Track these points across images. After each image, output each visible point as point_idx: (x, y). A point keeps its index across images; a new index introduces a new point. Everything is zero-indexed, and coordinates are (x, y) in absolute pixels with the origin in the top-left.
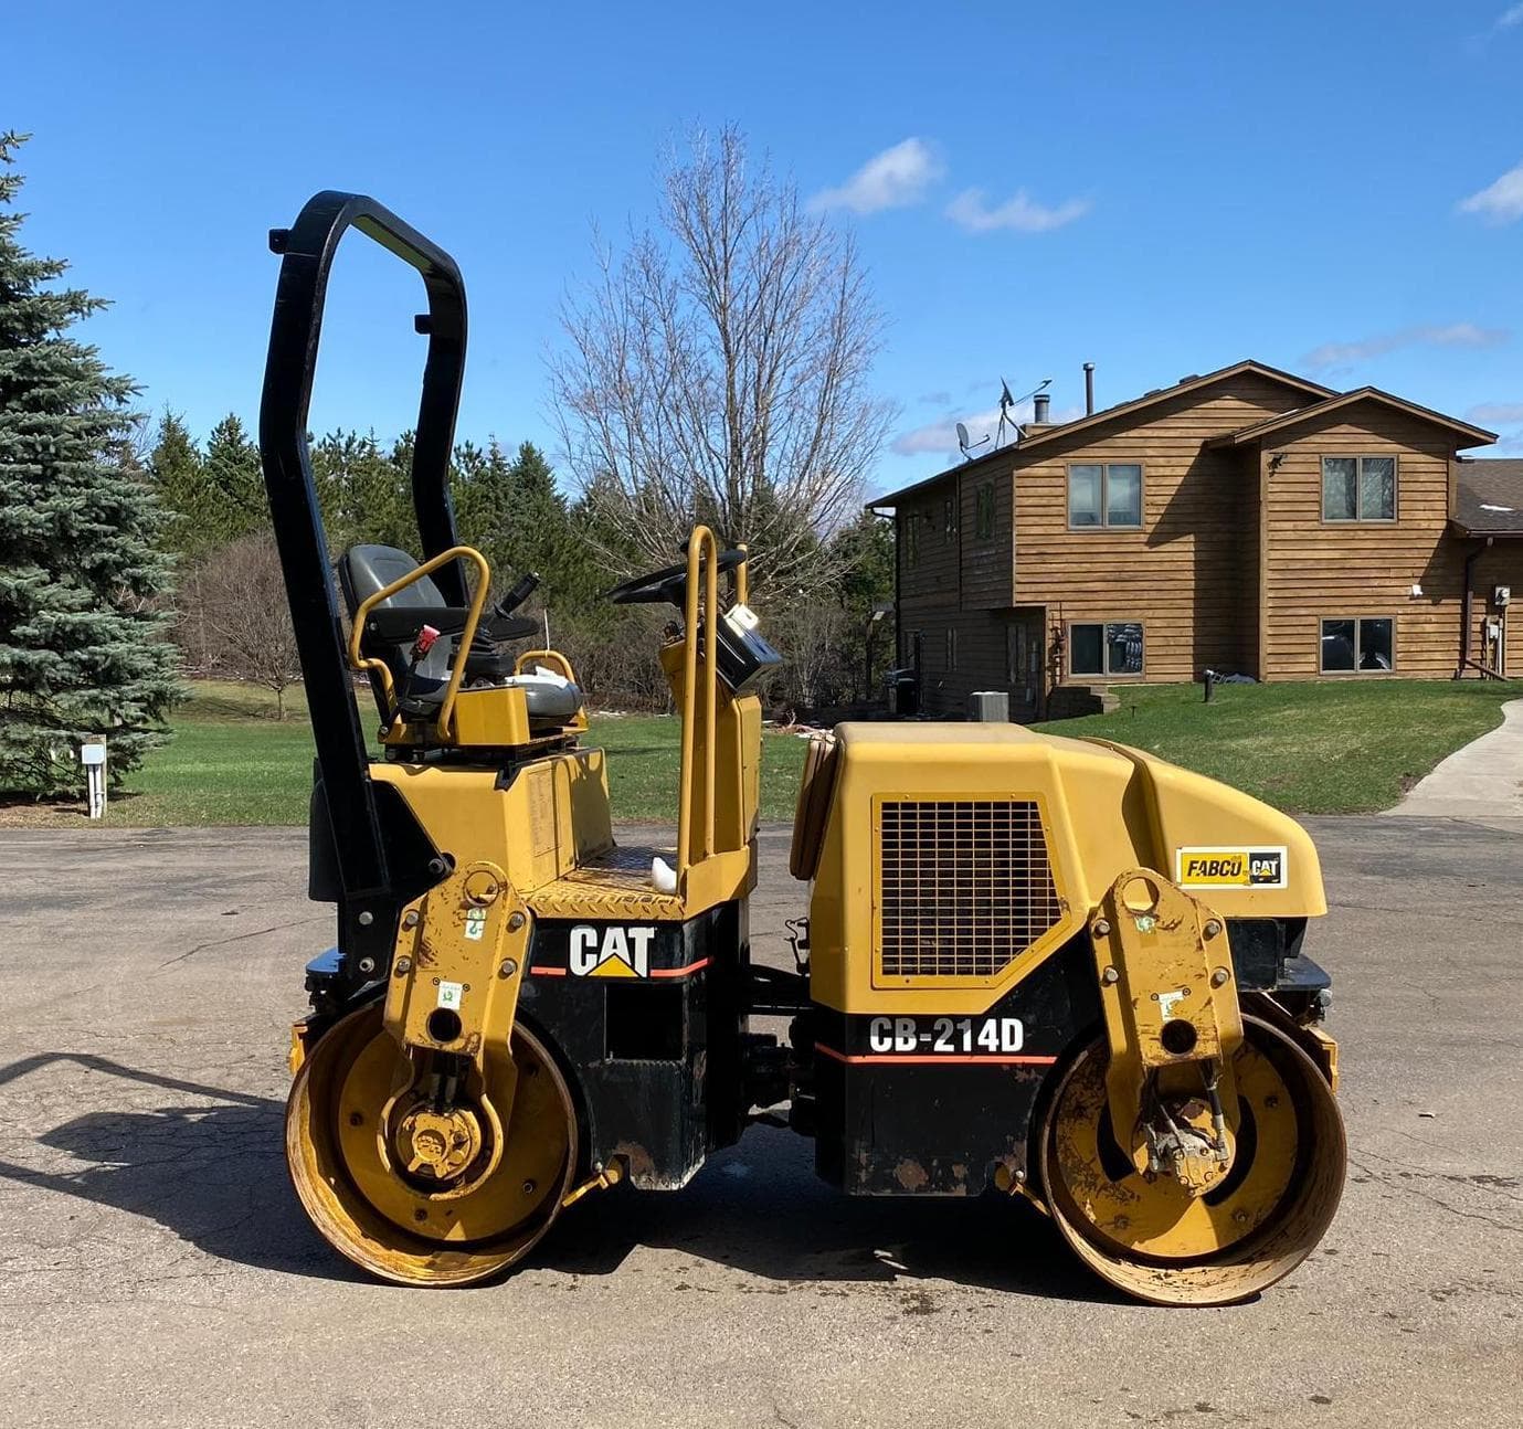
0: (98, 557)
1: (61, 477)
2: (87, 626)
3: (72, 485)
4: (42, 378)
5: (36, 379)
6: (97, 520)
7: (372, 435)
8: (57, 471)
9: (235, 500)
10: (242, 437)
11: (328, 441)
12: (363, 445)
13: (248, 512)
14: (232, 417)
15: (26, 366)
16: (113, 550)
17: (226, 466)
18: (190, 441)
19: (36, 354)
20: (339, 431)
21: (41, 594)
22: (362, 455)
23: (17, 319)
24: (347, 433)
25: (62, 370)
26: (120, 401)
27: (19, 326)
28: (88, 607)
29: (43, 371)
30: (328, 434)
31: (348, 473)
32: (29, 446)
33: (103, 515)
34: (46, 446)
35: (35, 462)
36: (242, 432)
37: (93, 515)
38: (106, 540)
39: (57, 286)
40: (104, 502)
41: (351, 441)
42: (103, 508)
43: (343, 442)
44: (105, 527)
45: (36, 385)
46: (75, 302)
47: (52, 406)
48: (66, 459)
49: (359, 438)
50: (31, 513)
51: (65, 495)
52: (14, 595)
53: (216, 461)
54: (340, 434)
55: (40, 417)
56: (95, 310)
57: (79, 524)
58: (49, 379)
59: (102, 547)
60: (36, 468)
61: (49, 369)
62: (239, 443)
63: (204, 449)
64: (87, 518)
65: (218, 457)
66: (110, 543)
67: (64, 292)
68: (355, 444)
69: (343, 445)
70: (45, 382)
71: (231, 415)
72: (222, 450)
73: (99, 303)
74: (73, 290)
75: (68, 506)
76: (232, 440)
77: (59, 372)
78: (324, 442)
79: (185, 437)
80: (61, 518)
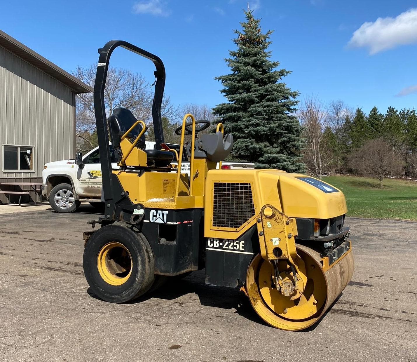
0: (282, 139)
1: (274, 119)
2: (277, 158)
3: (276, 121)
4: (270, 93)
5: (269, 93)
6: (282, 129)
7: (414, 109)
8: (272, 117)
9: (375, 129)
10: (378, 112)
11: (402, 112)
12: (412, 112)
13: (378, 132)
14: (375, 107)
15: (267, 91)
16: (286, 137)
17: (373, 120)
18: (363, 114)
19: (269, 87)
20: (405, 108)
21: (265, 149)
22: (411, 115)
23: (266, 79)
24: (407, 109)
25: (276, 90)
26: (294, 98)
27: (267, 80)
28: (278, 153)
29: (270, 91)
30: (402, 110)
31: (407, 120)
32: (265, 111)
33: (284, 128)
34: (269, 110)
35: (266, 115)
36: (377, 111)
37: (281, 128)
38: (285, 135)
39: (278, 69)
40: (284, 125)
41: (408, 111)
42: (284, 126)
43: (406, 111)
44: (284, 131)
45: (269, 95)
46: (282, 73)
47: (273, 100)
48: (275, 114)
49: (410, 110)
50: (264, 128)
51: (274, 123)
52: (258, 149)
53: (370, 119)
54: (405, 109)
55: (268, 103)
56: (288, 74)
57: (278, 131)
58: (272, 93)
59: (284, 137)
60: (266, 117)
61: (272, 90)
62: (377, 114)
63: (368, 116)
64: (280, 129)
65: (371, 118)
66: (286, 136)
67: (280, 70)
68: (409, 112)
69: (406, 112)
70: (271, 94)
71: (375, 106)
72: (372, 116)
73: (288, 72)
74: (282, 69)
75: (273, 126)
76: (375, 113)
77: (275, 91)
78: (400, 111)
79: (362, 113)
80: (271, 129)
